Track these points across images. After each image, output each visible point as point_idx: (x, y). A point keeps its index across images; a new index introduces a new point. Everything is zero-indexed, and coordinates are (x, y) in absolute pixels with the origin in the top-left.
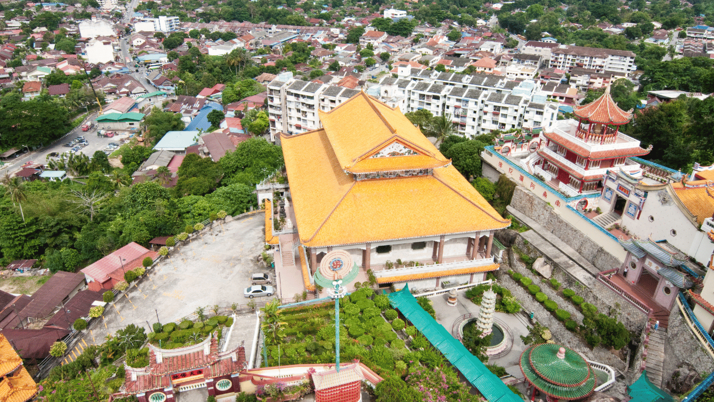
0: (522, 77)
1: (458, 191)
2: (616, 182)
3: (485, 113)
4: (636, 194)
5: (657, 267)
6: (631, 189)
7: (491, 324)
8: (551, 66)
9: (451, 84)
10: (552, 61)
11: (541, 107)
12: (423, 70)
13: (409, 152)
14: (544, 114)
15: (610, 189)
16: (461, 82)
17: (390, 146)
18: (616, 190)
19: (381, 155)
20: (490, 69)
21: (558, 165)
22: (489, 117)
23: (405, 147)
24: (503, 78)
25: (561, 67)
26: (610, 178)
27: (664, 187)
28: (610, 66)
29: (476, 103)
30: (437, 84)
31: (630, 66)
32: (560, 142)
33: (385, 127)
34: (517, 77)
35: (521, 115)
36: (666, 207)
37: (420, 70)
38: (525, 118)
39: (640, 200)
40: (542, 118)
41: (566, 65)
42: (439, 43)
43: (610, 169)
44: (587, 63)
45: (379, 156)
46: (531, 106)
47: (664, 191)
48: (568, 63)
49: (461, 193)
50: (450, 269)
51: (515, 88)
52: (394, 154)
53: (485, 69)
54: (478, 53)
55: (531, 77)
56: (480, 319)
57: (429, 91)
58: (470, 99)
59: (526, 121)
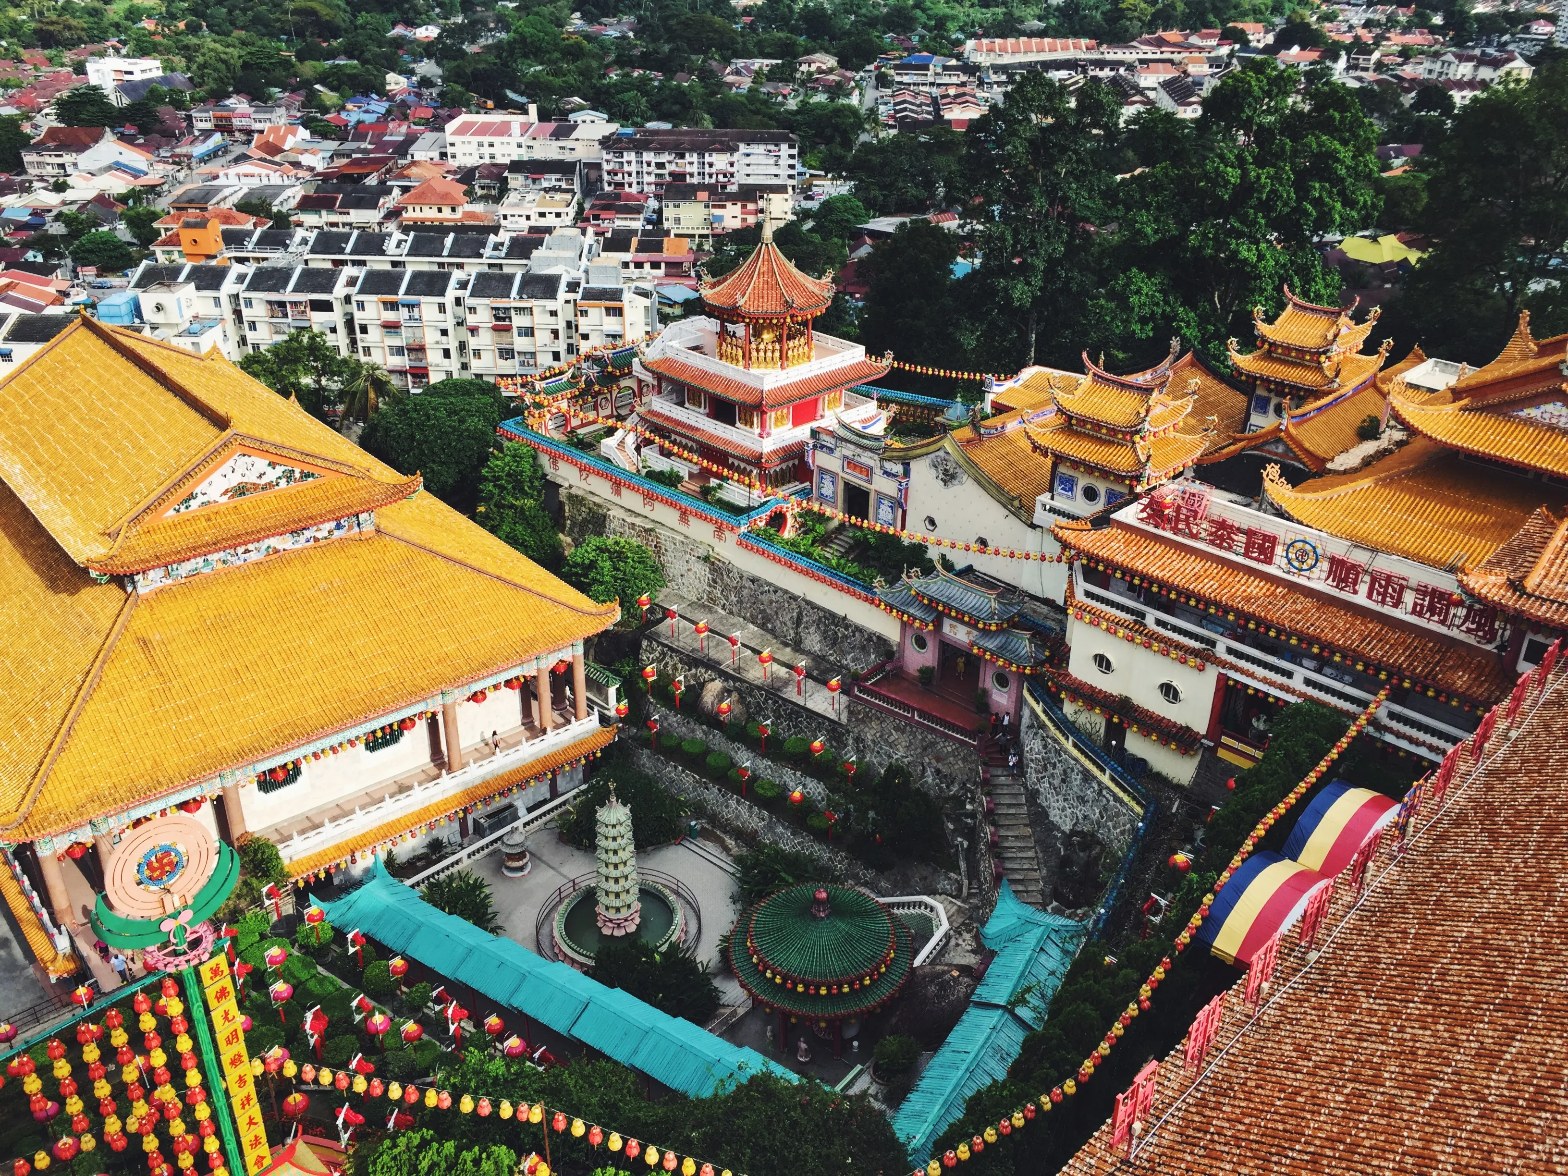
0: (543, 222)
1: (460, 556)
2: (837, 453)
3: (474, 331)
4: (887, 473)
5: (968, 633)
6: (871, 463)
7: (635, 890)
8: (609, 184)
9: (355, 263)
10: (609, 173)
11: (615, 295)
12: (259, 231)
13: (289, 476)
14: (627, 311)
15: (828, 472)
16: (382, 253)
17: (226, 468)
18: (841, 474)
19: (201, 499)
20: (453, 210)
21: (697, 436)
22: (485, 340)
23: (272, 465)
24: (495, 230)
25: (634, 185)
26: (822, 447)
27: (938, 445)
28: (749, 170)
29: (442, 308)
30: (311, 265)
31: (792, 167)
32: (685, 378)
33: (193, 415)
34: (532, 223)
35: (569, 324)
36: (955, 489)
37: (250, 234)
38: (582, 330)
39: (896, 484)
40: (623, 324)
41: (647, 179)
42: (286, 147)
43: (815, 424)
44: (695, 169)
45: (194, 504)
46: (592, 295)
47: (941, 453)
48: (649, 173)
49: (468, 561)
50: (488, 778)
51: (535, 253)
52: (241, 490)
53: (440, 210)
54: (409, 166)
55: (568, 220)
56: (604, 885)
57: (295, 290)
58: (423, 299)
59: (585, 337)
